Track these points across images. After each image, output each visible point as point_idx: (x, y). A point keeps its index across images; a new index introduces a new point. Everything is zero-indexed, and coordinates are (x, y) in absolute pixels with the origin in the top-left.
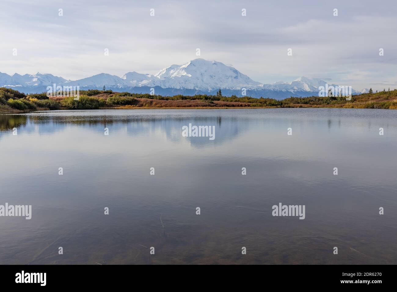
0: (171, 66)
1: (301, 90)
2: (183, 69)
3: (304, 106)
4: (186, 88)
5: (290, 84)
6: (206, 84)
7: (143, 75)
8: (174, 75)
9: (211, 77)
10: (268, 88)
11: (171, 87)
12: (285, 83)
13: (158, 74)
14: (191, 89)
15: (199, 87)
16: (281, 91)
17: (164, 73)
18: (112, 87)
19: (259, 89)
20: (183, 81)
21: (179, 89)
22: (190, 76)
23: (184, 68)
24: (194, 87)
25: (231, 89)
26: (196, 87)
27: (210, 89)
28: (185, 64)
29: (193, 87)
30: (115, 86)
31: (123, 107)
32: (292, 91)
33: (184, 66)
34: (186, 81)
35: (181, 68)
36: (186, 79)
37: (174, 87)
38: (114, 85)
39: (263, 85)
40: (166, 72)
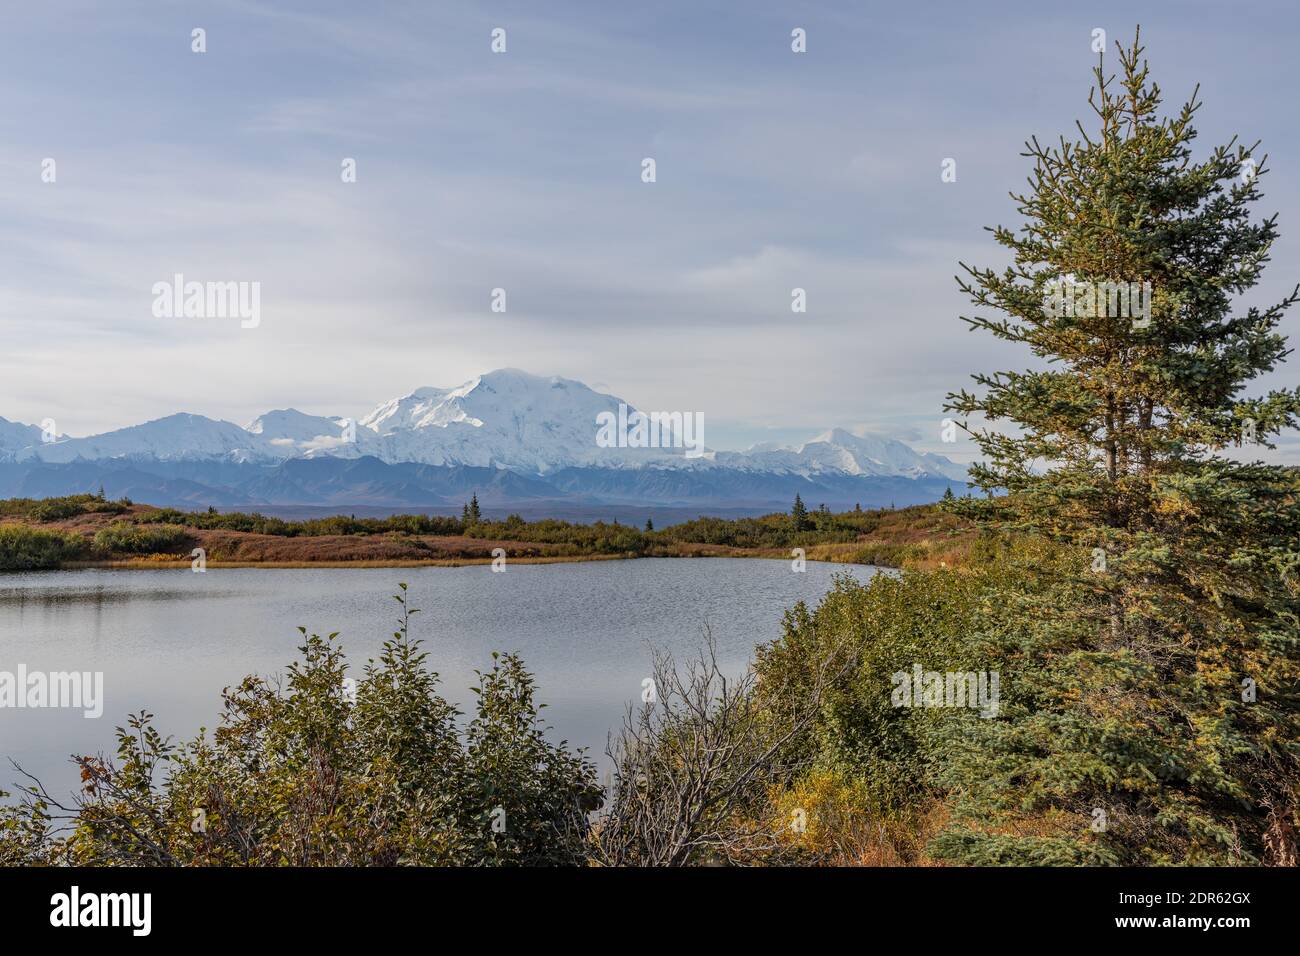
0: (417, 391)
1: (834, 470)
2: (454, 403)
3: (707, 553)
4: (465, 463)
5: (799, 452)
6: (530, 451)
7: (321, 420)
8: (423, 422)
9: (548, 427)
10: (731, 463)
11: (414, 459)
12: (783, 448)
13: (370, 418)
14: (480, 468)
15: (507, 460)
16: (771, 475)
17: (392, 412)
18: (211, 459)
19: (702, 468)
20: (455, 442)
21: (441, 467)
22: (478, 423)
23: (458, 398)
24: (491, 460)
25: (613, 468)
26: (498, 459)
27: (543, 467)
28: (463, 387)
29: (488, 461)
30: (221, 455)
31: (141, 562)
32: (805, 474)
33: (458, 393)
34: (466, 441)
35: (449, 396)
36: (465, 436)
37: (423, 459)
38: (220, 452)
39: (714, 454)
40: (398, 409)
